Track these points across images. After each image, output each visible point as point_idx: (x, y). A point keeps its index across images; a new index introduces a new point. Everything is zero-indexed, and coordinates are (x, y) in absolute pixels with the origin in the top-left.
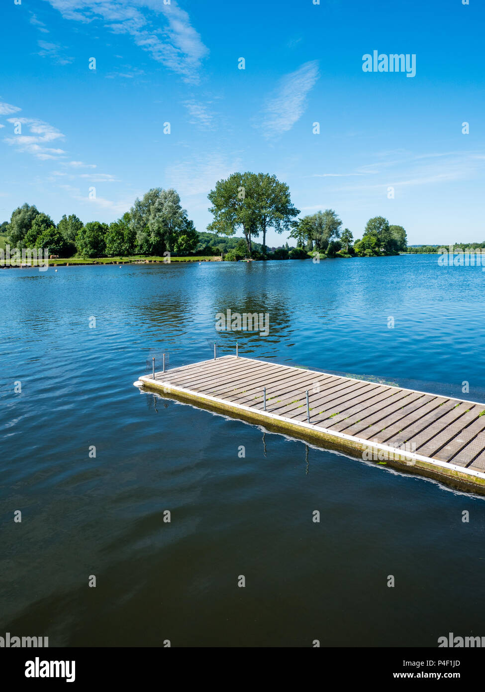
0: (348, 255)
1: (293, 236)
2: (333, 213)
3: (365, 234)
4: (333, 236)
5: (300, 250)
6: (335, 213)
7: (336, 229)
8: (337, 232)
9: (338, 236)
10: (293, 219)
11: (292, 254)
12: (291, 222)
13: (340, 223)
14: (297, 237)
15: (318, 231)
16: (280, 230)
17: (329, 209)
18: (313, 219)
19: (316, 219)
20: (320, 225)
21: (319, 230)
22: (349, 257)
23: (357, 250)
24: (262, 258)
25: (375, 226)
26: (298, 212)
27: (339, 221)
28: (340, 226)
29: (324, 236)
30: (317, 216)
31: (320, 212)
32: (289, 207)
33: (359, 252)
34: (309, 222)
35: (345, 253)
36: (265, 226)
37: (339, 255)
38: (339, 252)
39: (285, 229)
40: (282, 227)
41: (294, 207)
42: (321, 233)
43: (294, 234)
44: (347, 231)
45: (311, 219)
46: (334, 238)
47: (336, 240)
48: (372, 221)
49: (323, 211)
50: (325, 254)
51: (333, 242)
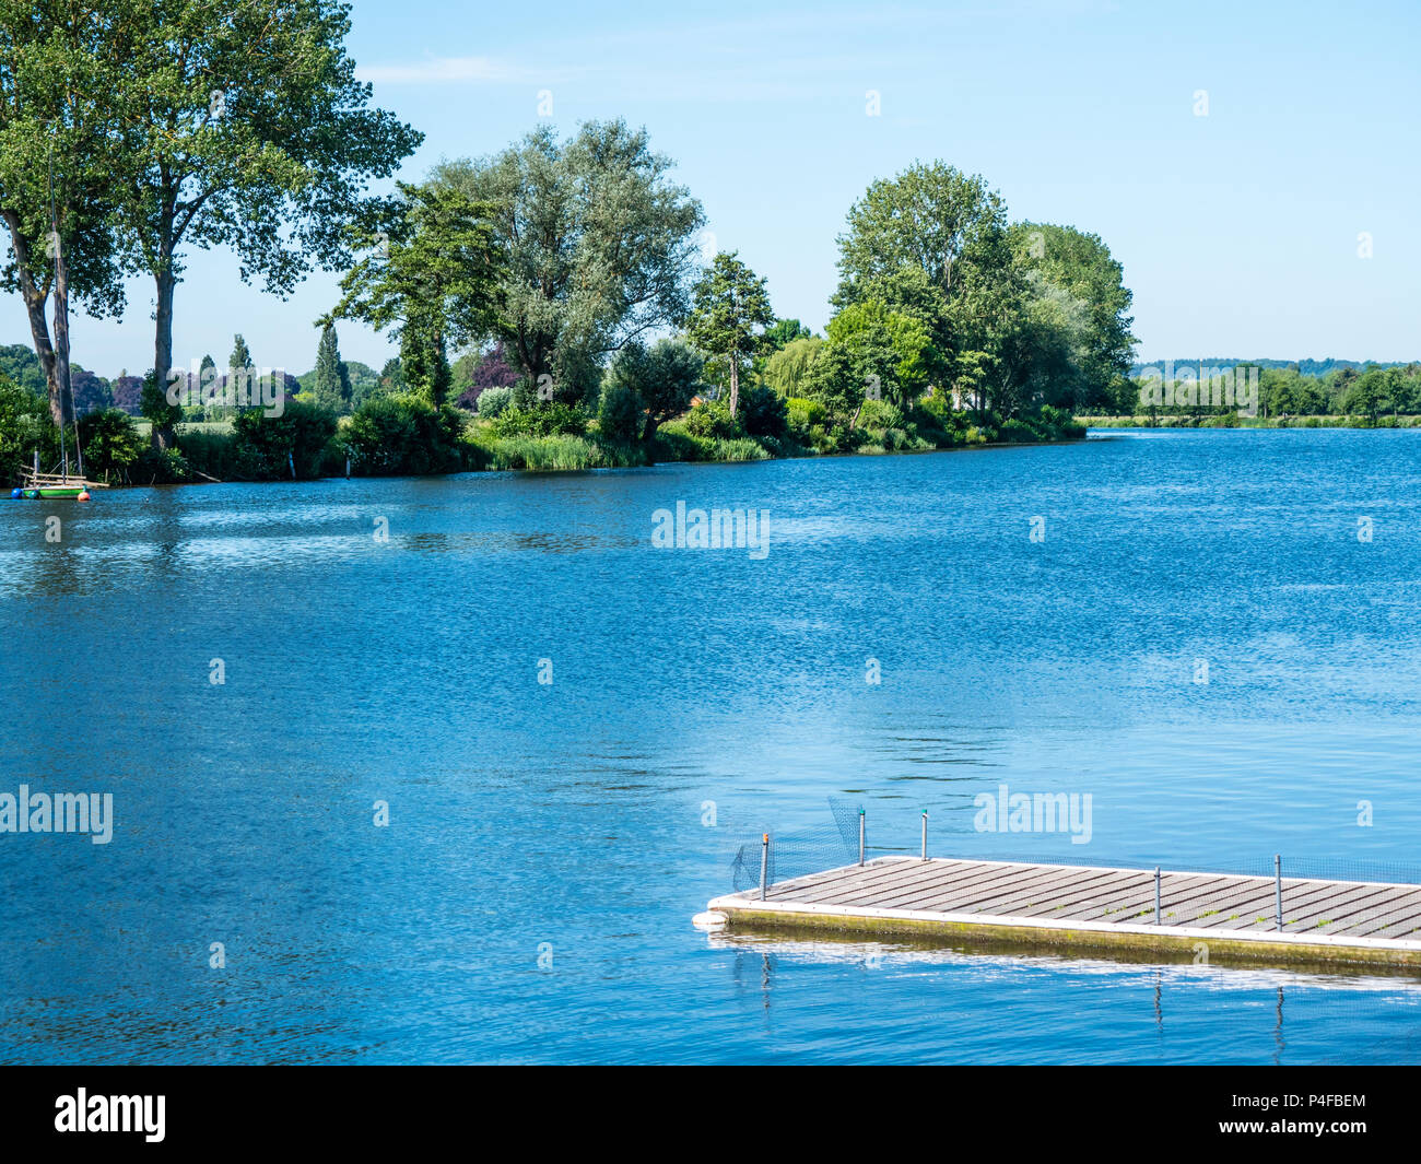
0: (747, 445)
1: (362, 309)
2: (636, 147)
3: (851, 294)
4: (639, 309)
5: (417, 413)
6: (652, 148)
7: (658, 257)
8: (666, 285)
9: (673, 307)
10: (374, 188)
11: (355, 437)
12: (351, 209)
13: (686, 220)
14: (387, 314)
15: (530, 274)
16: (284, 272)
17: (604, 119)
18: (503, 183)
19: (516, 190)
20: (549, 230)
21: (544, 262)
22: (752, 459)
23: (799, 409)
24: (148, 471)
25: (907, 232)
26: (406, 141)
27: (681, 203)
28: (686, 242)
29: (575, 313)
30: (524, 168)
31: (541, 141)
32: (336, 108)
33: (815, 418)
34: (478, 213)
35: (721, 430)
36: (171, 239)
37: (678, 439)
38: (677, 426)
39: (313, 259)
40: (295, 247)
41: (372, 105)
42: (557, 284)
43: (365, 296)
44: (730, 269)
45: (485, 188)
46: (649, 321)
47: (657, 337)
48: (884, 198)
49: (566, 135)
50: (589, 438)
51: (634, 350)
